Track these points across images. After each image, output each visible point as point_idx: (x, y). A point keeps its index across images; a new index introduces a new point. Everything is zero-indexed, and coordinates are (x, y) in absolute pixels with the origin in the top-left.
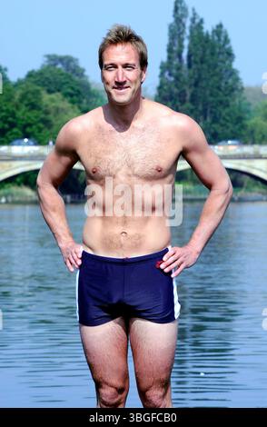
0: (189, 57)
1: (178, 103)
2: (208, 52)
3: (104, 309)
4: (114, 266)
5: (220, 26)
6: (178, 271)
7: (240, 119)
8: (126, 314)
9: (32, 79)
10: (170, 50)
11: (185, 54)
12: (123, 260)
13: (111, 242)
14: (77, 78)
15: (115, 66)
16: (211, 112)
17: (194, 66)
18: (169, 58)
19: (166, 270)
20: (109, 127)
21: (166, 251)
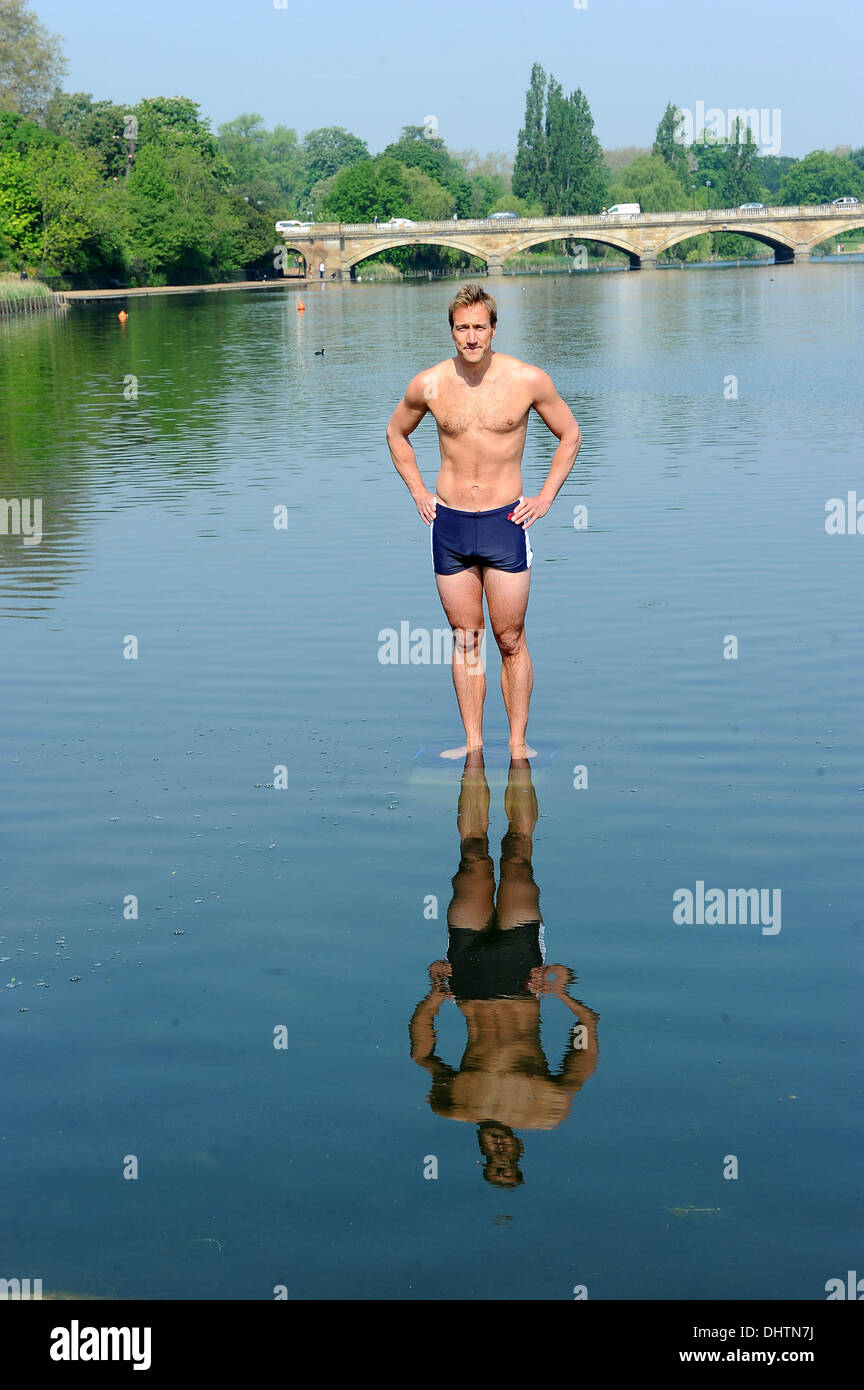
0: (548, 124)
1: (538, 173)
2: (567, 119)
3: (459, 560)
4: (468, 519)
5: (580, 92)
6: (530, 522)
7: (600, 187)
8: (480, 564)
9: (391, 154)
10: (528, 118)
11: (543, 122)
12: (475, 513)
13: (463, 496)
14: (434, 150)
15: (466, 327)
16: (571, 180)
17: (553, 134)
18: (527, 126)
19: (517, 522)
20: (461, 380)
21: (518, 502)
